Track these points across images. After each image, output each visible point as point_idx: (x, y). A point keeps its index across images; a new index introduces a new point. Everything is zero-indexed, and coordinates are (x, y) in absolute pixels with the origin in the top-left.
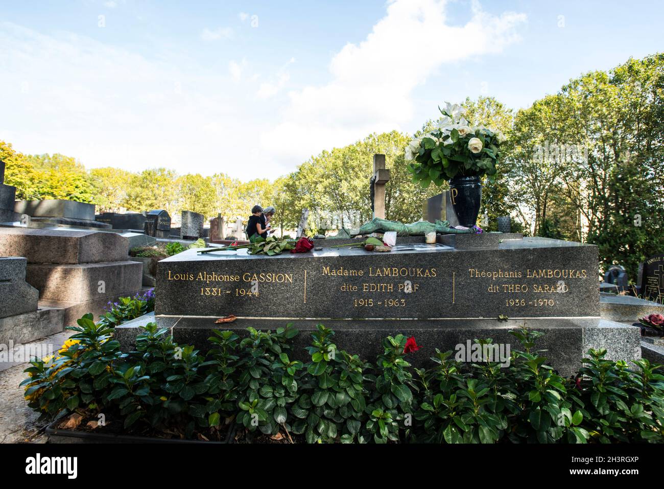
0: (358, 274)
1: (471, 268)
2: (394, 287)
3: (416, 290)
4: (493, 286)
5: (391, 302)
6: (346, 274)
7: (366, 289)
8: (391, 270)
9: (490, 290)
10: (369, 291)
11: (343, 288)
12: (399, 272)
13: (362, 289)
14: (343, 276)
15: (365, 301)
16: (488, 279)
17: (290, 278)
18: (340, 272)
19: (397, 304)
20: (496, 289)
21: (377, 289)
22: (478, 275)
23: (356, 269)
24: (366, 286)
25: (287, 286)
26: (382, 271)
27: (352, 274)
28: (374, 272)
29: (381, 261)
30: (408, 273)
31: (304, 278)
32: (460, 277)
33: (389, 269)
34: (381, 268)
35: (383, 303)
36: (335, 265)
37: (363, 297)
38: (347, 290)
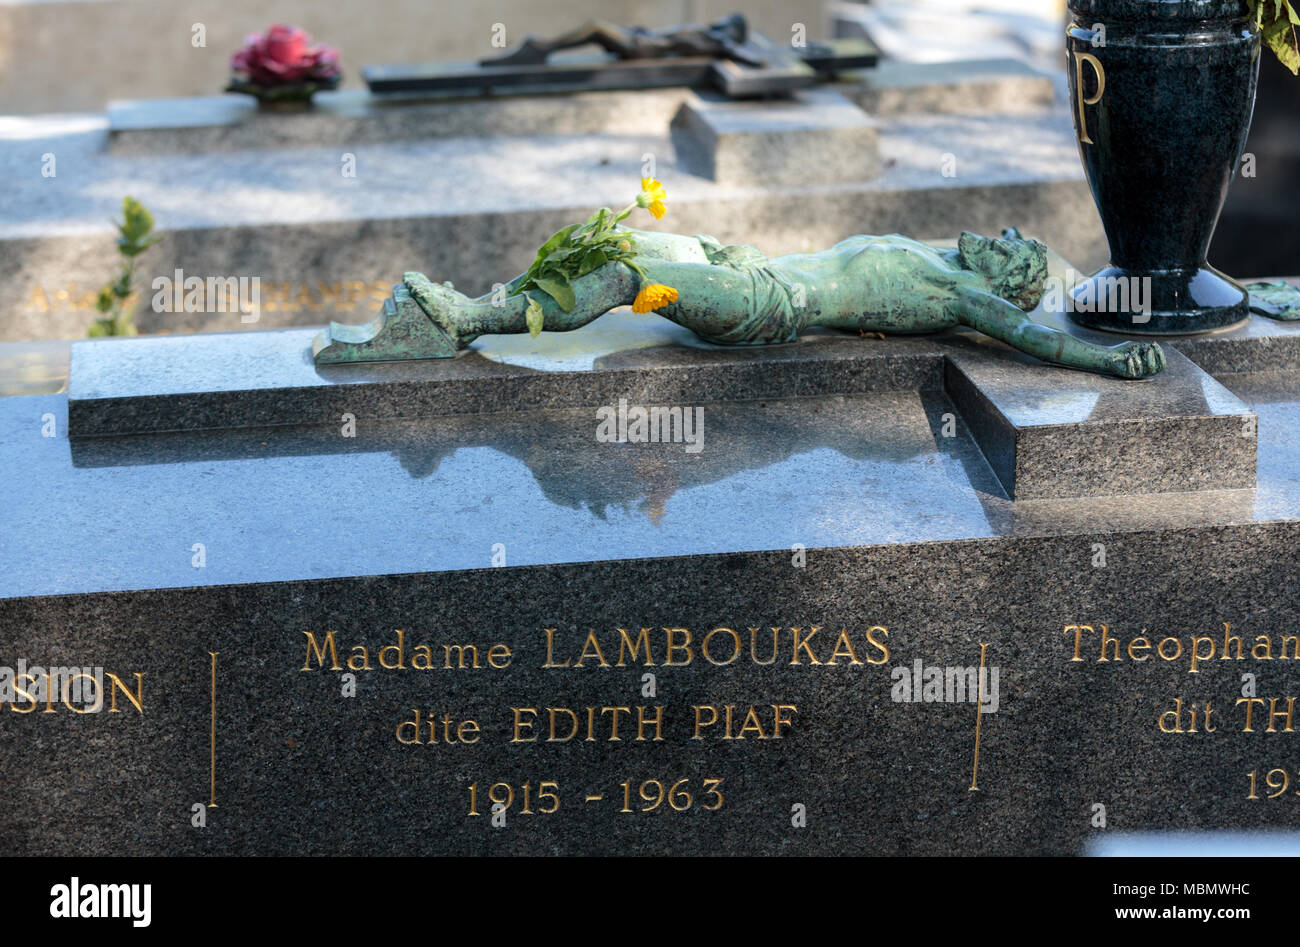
0: (483, 661)
1: (1077, 620)
2: (667, 721)
3: (785, 730)
4: (1187, 704)
5: (652, 791)
6: (421, 662)
7: (526, 732)
8: (657, 638)
9: (1170, 724)
10: (542, 744)
11: (409, 732)
12: (696, 644)
13: (506, 733)
14: (408, 675)
15: (518, 791)
16: (1161, 674)
17: (134, 691)
18: (392, 657)
19: (680, 801)
20: (1201, 718)
21: (583, 731)
22: (1110, 655)
23: (473, 638)
24: (524, 717)
25: (118, 731)
26: (611, 646)
27: (454, 659)
28: (568, 649)
29: (607, 596)
30: (746, 649)
31: (206, 691)
32: (1018, 663)
33: (644, 632)
34: (604, 628)
35: (613, 796)
36: (366, 624)
37: (505, 774)
38: (425, 739)
